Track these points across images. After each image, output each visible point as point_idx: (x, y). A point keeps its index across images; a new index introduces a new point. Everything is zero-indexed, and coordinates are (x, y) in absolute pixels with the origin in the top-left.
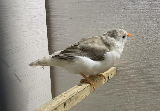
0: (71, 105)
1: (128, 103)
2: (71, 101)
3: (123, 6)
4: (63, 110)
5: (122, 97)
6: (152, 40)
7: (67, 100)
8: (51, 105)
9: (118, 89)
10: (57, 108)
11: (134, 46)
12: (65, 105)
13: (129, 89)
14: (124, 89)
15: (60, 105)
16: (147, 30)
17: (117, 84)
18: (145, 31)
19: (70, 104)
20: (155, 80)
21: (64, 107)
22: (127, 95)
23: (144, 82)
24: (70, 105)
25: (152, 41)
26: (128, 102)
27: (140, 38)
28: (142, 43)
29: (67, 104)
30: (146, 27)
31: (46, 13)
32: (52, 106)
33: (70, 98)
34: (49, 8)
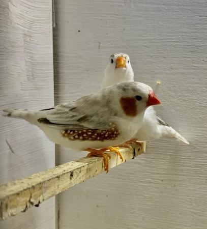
0: (80, 178)
1: (161, 194)
2: (80, 172)
3: (160, 53)
4: (69, 182)
5: (152, 184)
6: (200, 101)
7: (75, 170)
8: (52, 172)
9: (147, 172)
10: (61, 177)
11: (173, 111)
12: (72, 175)
13: (164, 174)
14: (157, 174)
15: (64, 174)
16: (193, 87)
17: (147, 166)
18: (190, 89)
19: (80, 176)
20: (203, 161)
21: (71, 179)
22: (160, 182)
23: (187, 163)
24: (78, 178)
25: (200, 103)
26: (161, 192)
27: (183, 98)
28: (185, 107)
29: (75, 176)
30: (192, 83)
31: (54, 62)
32: (54, 173)
33: (79, 168)
34: (58, 56)
